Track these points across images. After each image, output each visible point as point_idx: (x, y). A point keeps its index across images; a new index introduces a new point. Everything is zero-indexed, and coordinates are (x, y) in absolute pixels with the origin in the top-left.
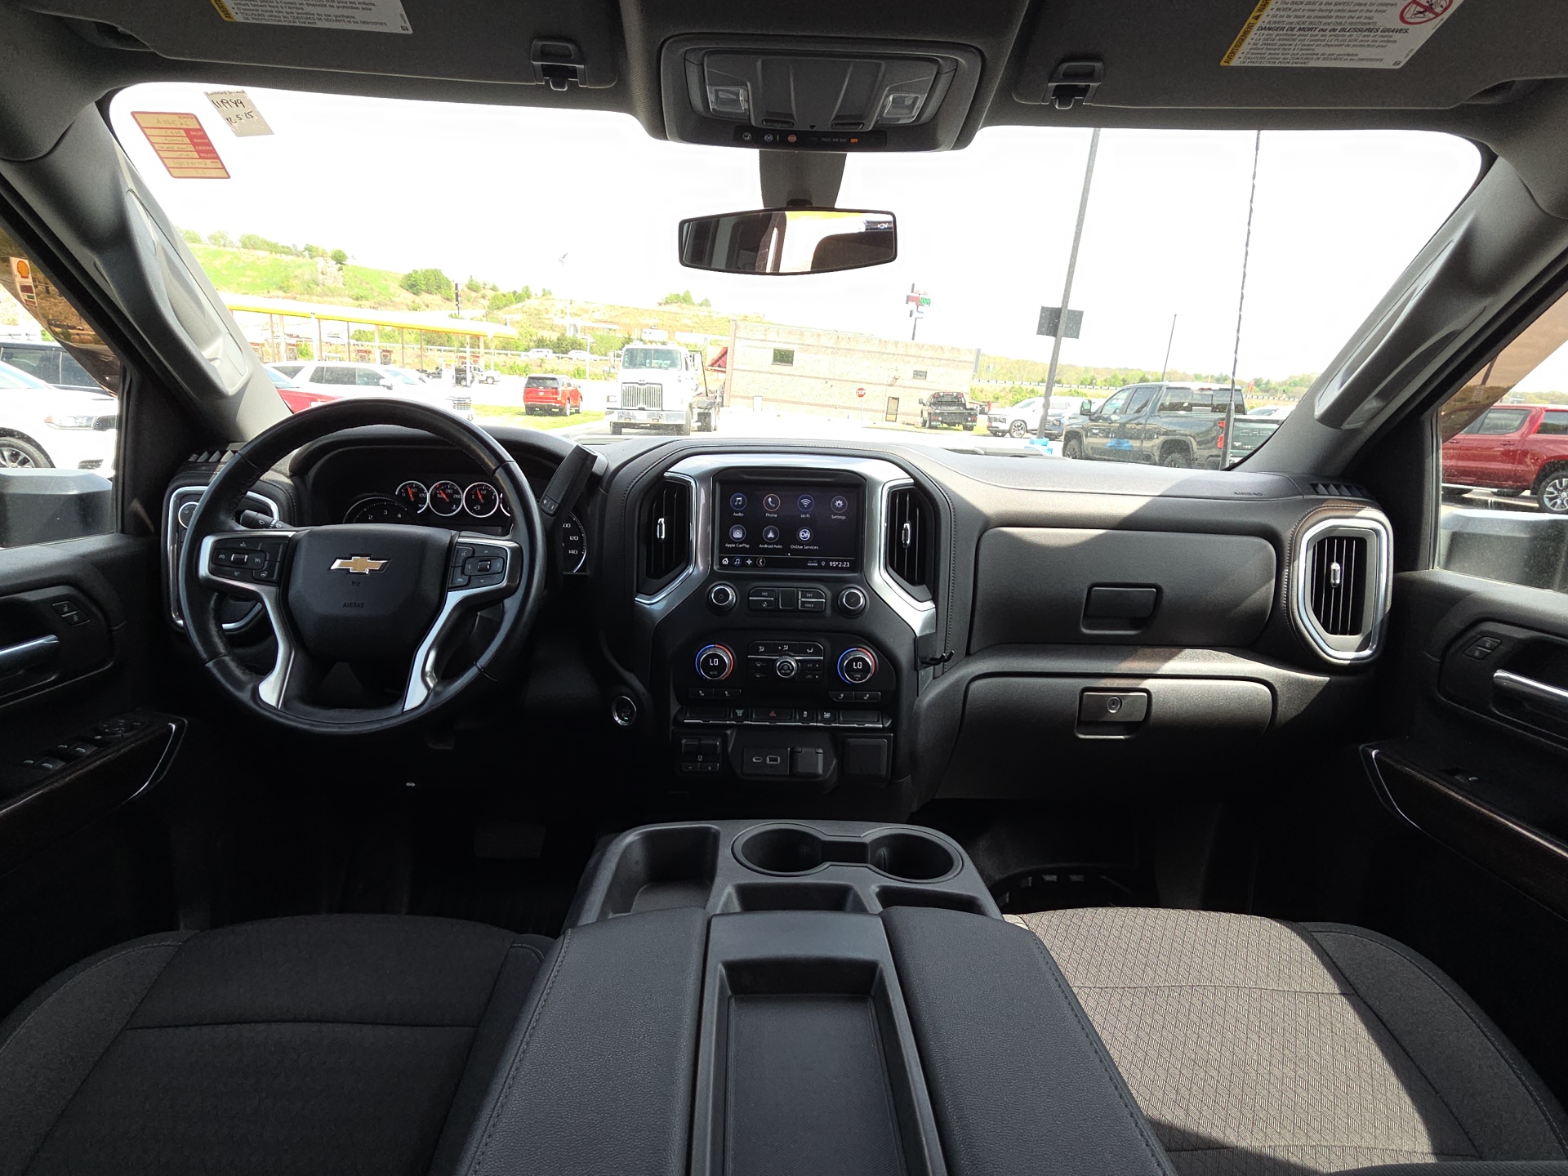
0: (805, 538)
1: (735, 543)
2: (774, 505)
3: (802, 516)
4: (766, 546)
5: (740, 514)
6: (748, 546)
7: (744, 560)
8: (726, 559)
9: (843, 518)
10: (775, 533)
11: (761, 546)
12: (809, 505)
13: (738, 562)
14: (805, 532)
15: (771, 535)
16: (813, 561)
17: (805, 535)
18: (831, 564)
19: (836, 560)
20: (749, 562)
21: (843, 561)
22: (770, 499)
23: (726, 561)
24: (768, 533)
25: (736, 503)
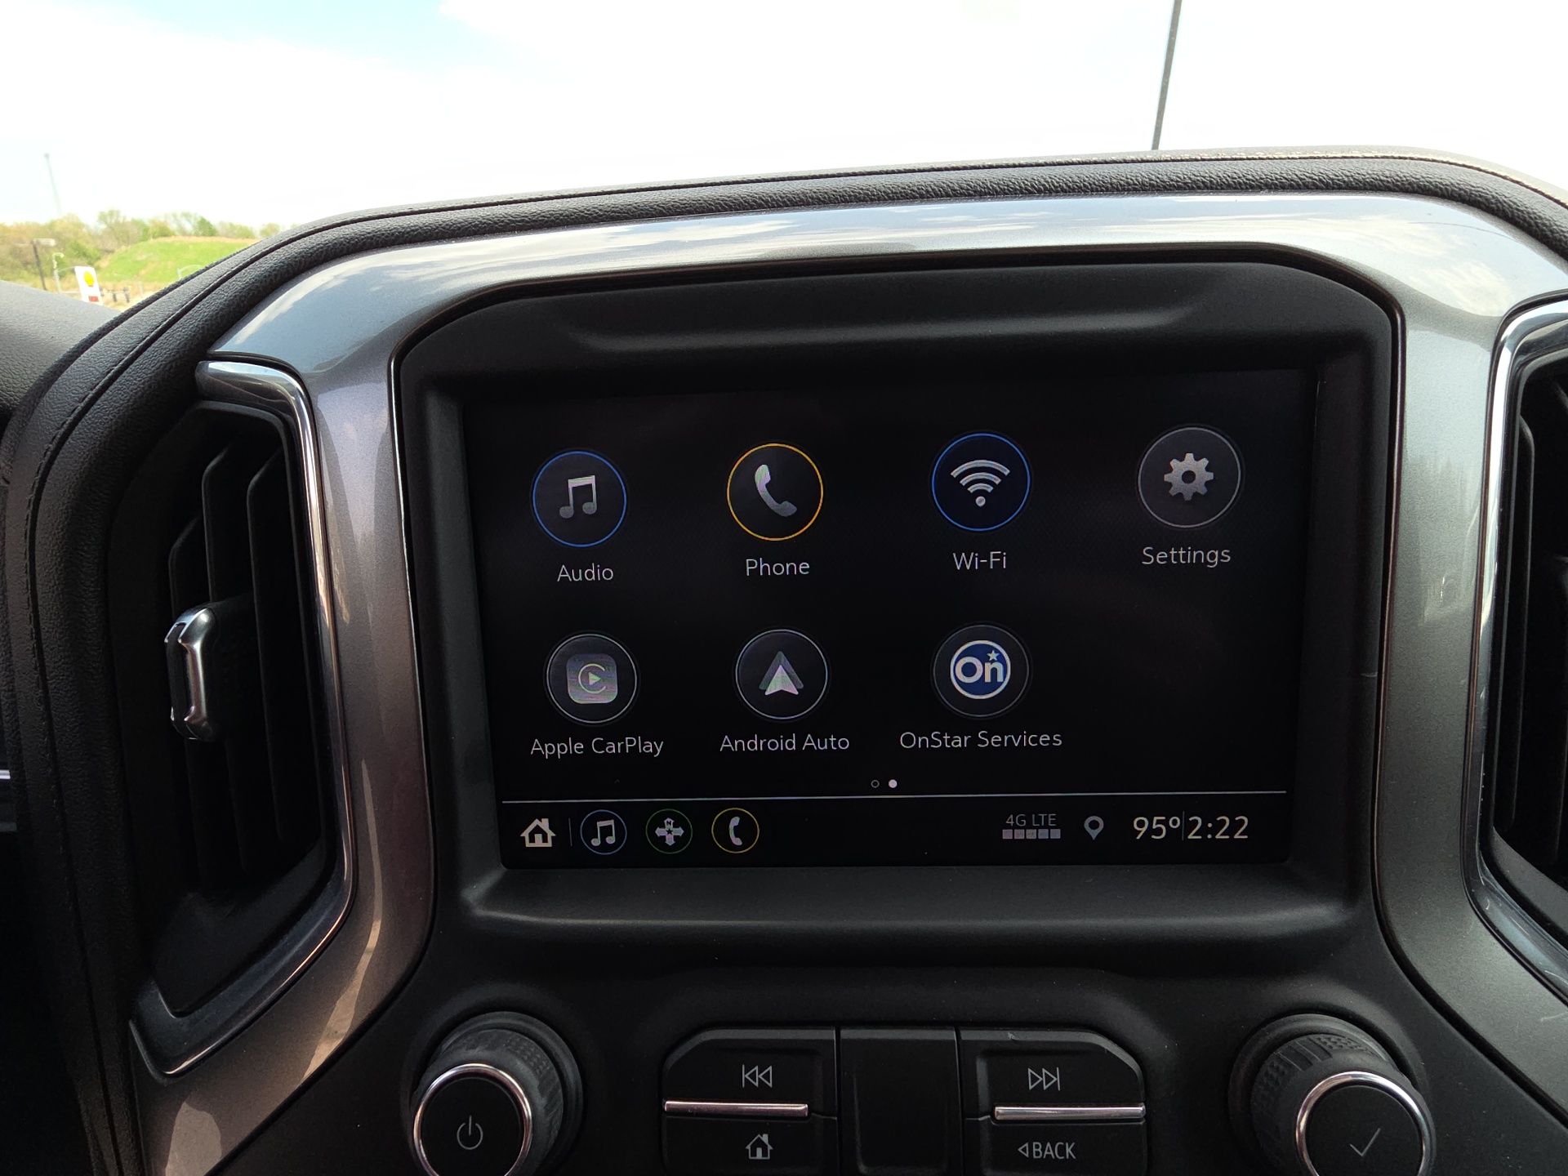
0: (980, 686)
1: (583, 735)
2: (788, 508)
3: (964, 562)
4: (756, 744)
5: (592, 574)
6: (653, 748)
7: (638, 823)
8: (544, 824)
9: (1216, 558)
10: (803, 669)
11: (726, 743)
12: (1002, 496)
13: (605, 834)
14: (982, 654)
15: (781, 681)
16: (1030, 812)
17: (983, 671)
18: (1141, 826)
19: (1166, 808)
20: (669, 832)
21: (1210, 809)
22: (763, 475)
23: (540, 835)
24: (762, 668)
25: (567, 512)
